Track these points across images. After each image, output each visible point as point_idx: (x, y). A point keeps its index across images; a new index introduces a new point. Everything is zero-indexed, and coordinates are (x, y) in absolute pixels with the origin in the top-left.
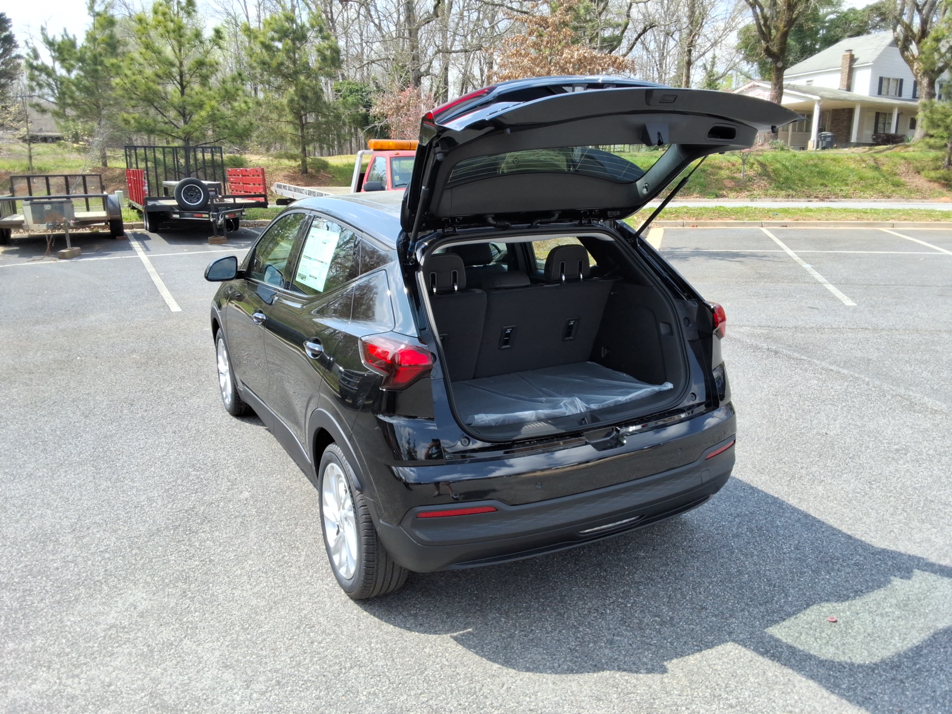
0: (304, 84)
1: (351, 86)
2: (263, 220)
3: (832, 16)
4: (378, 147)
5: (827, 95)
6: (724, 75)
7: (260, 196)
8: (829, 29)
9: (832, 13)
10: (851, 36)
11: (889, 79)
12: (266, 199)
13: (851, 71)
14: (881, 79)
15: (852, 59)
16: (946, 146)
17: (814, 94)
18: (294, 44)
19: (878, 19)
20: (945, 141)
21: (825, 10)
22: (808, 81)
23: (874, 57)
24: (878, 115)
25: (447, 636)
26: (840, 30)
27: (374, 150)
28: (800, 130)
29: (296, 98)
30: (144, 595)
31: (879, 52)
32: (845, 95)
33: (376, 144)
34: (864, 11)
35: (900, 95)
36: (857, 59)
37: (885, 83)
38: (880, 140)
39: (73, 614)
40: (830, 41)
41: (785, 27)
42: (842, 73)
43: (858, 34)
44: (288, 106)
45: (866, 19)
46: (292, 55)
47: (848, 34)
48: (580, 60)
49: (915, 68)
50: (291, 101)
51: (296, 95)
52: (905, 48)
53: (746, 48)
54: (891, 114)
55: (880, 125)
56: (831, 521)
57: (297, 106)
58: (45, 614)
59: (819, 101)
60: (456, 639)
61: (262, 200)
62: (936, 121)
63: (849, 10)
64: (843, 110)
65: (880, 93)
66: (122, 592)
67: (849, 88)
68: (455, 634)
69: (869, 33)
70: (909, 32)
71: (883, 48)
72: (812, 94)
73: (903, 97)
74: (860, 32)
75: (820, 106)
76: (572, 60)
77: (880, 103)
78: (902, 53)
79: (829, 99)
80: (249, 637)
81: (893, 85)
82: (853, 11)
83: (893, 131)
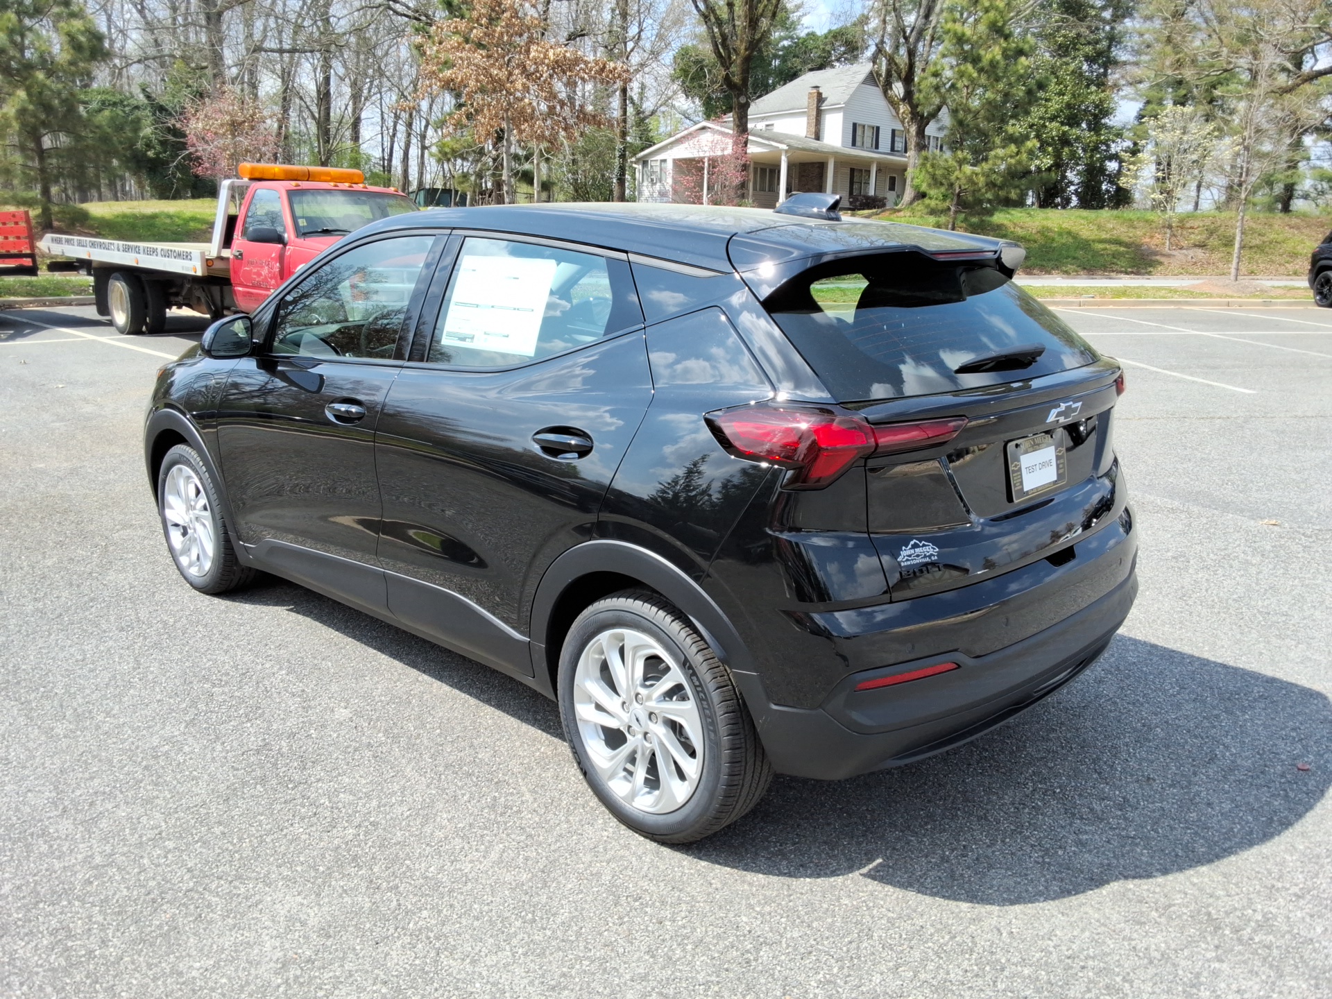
0: (45, 85)
1: (104, 97)
2: (12, 298)
3: (786, 43)
4: (257, 175)
5: (794, 143)
6: (653, 113)
7: (26, 256)
8: (784, 59)
9: (785, 38)
10: (811, 70)
11: (864, 126)
12: (34, 261)
13: (819, 113)
14: (855, 125)
15: (820, 99)
16: (949, 209)
17: (780, 142)
18: (20, 21)
19: (843, 49)
20: (947, 203)
21: (777, 34)
22: (767, 126)
23: (847, 97)
24: (852, 170)
25: (856, 874)
26: (798, 60)
27: (251, 179)
28: (762, 189)
29: (31, 107)
30: (299, 899)
31: (851, 91)
32: (814, 144)
33: (253, 170)
34: (826, 37)
35: (877, 147)
36: (826, 99)
37: (859, 132)
38: (858, 203)
39: (189, 956)
40: (789, 75)
41: (746, 49)
42: (808, 116)
43: (821, 67)
44: (17, 118)
45: (828, 48)
46: (18, 39)
47: (810, 66)
48: (557, 62)
49: (901, 111)
50: (22, 112)
51: (31, 102)
52: (887, 86)
53: (686, 76)
54: (868, 172)
55: (856, 186)
56: (1187, 649)
57: (33, 120)
58: (130, 967)
59: (786, 151)
60: (871, 876)
61: (27, 262)
62: (939, 177)
63: (808, 34)
64: (813, 164)
65: (854, 144)
66: (253, 900)
67: (818, 137)
68: (865, 870)
69: (833, 67)
70: (893, 66)
71: (856, 85)
72: (776, 141)
73: (880, 150)
74: (823, 64)
75: (788, 158)
76: (547, 61)
77: (856, 156)
78: (885, 93)
79: (798, 149)
80: (548, 933)
81: (869, 134)
82: (812, 35)
83: (872, 193)
